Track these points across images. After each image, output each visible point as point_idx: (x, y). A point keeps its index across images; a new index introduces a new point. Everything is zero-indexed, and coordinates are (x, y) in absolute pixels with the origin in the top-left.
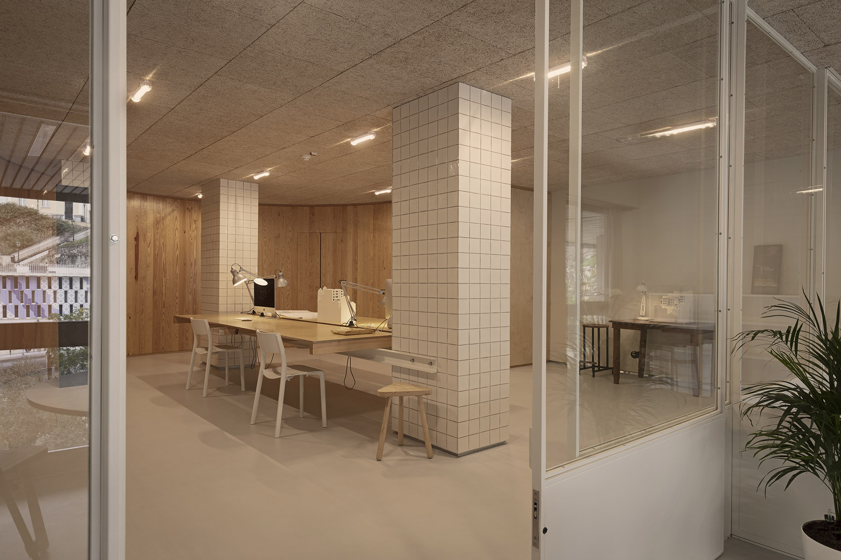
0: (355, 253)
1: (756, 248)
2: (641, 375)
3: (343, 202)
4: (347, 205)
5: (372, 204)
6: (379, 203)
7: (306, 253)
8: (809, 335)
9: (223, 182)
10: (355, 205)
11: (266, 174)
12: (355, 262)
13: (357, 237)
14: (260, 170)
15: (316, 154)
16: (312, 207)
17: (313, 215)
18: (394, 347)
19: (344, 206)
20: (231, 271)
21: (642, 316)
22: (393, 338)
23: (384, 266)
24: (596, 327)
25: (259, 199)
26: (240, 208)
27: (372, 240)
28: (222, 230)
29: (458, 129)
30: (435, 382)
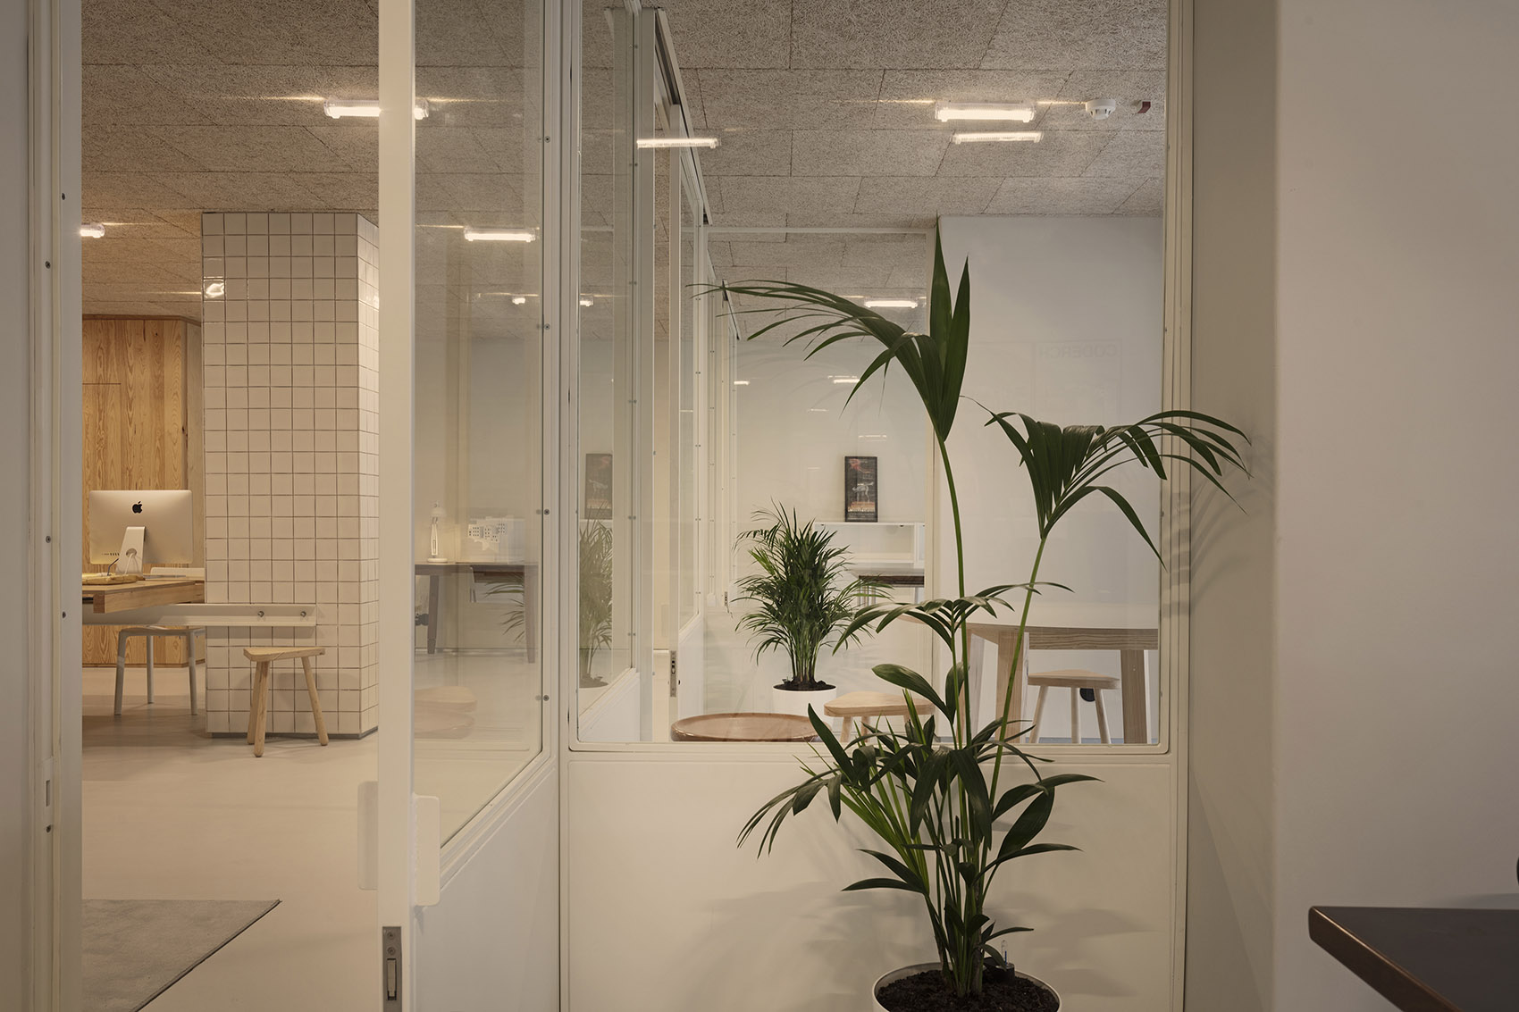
2: (431, 650)
18: (209, 598)
21: (434, 557)
22: (207, 584)
29: (357, 278)
30: (313, 640)
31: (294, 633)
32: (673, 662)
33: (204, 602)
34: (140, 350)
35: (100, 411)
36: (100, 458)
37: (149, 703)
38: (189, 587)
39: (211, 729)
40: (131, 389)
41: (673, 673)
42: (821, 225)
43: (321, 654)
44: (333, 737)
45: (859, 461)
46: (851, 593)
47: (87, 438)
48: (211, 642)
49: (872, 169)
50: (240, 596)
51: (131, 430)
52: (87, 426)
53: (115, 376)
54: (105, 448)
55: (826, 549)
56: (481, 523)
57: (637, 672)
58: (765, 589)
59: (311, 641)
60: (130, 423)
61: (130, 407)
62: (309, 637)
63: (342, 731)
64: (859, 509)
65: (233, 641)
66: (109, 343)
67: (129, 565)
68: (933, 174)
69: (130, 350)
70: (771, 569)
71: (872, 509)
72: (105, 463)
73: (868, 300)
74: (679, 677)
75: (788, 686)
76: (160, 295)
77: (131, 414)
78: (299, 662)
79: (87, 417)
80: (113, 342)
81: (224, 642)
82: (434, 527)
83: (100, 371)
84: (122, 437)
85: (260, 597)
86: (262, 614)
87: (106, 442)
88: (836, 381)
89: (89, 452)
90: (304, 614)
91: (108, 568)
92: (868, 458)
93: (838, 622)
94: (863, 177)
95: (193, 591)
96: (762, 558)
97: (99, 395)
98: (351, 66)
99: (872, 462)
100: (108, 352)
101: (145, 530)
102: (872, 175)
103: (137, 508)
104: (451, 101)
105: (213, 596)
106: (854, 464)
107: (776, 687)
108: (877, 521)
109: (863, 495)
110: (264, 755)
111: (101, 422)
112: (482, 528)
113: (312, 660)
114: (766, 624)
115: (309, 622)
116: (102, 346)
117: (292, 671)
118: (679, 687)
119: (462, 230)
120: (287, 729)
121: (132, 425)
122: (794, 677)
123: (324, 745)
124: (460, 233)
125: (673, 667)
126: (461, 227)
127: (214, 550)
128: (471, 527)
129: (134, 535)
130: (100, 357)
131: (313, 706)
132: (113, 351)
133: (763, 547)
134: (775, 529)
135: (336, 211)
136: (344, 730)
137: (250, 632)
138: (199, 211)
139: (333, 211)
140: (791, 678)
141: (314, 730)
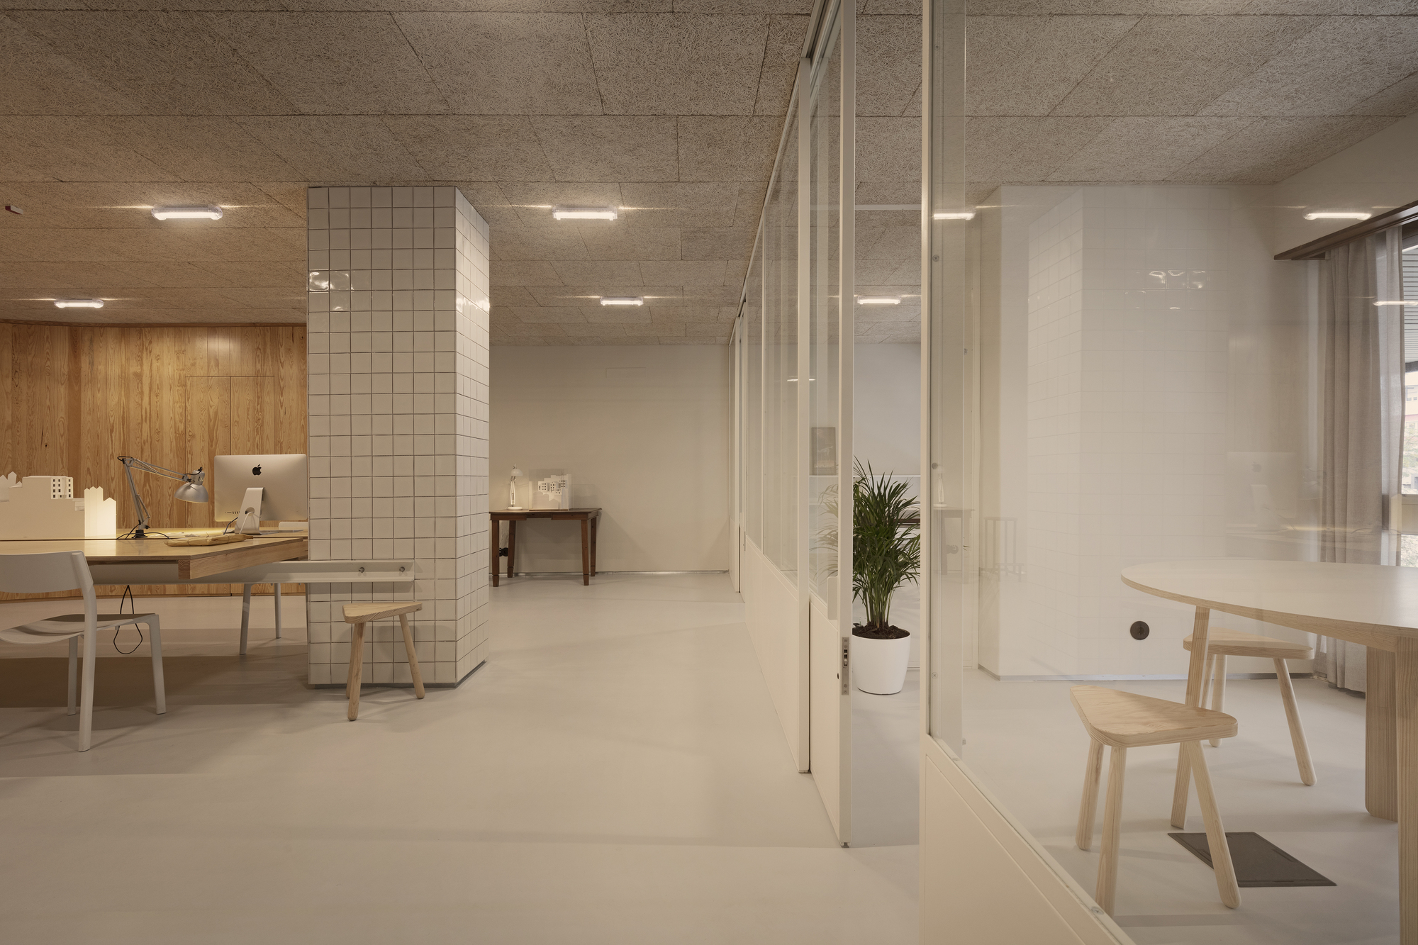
31: (393, 587)
33: (306, 558)
34: (290, 349)
35: (258, 398)
36: (258, 433)
37: (277, 638)
38: (296, 544)
39: (314, 680)
40: (282, 380)
43: (418, 610)
44: (429, 687)
47: (248, 418)
48: (315, 597)
50: (341, 553)
51: (282, 412)
52: (248, 409)
53: (270, 370)
54: (262, 425)
56: (547, 480)
59: (409, 595)
60: (281, 406)
61: (282, 394)
62: (408, 592)
63: (438, 681)
65: (335, 596)
66: (265, 344)
67: (247, 522)
69: (282, 350)
72: (261, 438)
76: (299, 301)
77: (282, 399)
78: (397, 618)
79: (248, 402)
80: (269, 344)
81: (326, 597)
82: (512, 484)
83: (258, 366)
84: (275, 417)
85: (362, 553)
86: (362, 569)
87: (263, 422)
89: (248, 428)
90: (403, 569)
91: (230, 524)
95: (297, 549)
97: (257, 384)
100: (265, 352)
101: (263, 491)
103: (257, 471)
105: (316, 553)
110: (360, 715)
111: (259, 406)
112: (548, 484)
113: (409, 616)
115: (407, 577)
116: (260, 347)
117: (391, 624)
119: (551, 209)
120: (386, 679)
121: (283, 408)
123: (420, 698)
124: (549, 213)
126: (550, 206)
127: (317, 509)
128: (540, 483)
129: (253, 495)
130: (259, 356)
131: (409, 659)
132: (268, 351)
135: (436, 184)
136: (440, 679)
137: (351, 588)
138: (304, 185)
139: (431, 184)
140: (864, 624)
141: (410, 681)
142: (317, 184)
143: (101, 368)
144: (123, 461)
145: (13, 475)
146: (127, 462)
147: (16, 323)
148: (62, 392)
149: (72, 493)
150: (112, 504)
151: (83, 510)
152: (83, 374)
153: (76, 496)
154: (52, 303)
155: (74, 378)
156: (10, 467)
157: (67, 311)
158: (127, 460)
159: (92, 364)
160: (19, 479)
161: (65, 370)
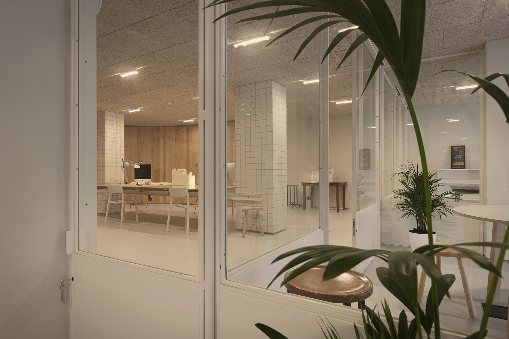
0: (165, 152)
1: (360, 150)
2: (312, 207)
3: (157, 125)
4: (159, 127)
5: (174, 126)
6: (178, 126)
7: (136, 152)
8: (411, 174)
9: (107, 113)
10: (164, 127)
11: (138, 110)
12: (165, 157)
13: (166, 144)
14: (136, 108)
15: (176, 102)
16: (139, 127)
17: (140, 132)
18: (237, 192)
19: (158, 127)
20: (122, 161)
21: (312, 181)
22: (236, 188)
23: (182, 159)
24: (296, 186)
25: (124, 122)
26: (115, 127)
27: (174, 145)
28: (107, 139)
29: (272, 100)
30: (261, 205)
31: (257, 202)
32: (354, 223)
33: (235, 193)
39: (237, 228)
41: (354, 227)
42: (430, 57)
43: (261, 209)
44: (265, 233)
45: (457, 147)
46: (443, 197)
48: (237, 204)
49: (448, 25)
50: (243, 192)
55: (431, 180)
57: (322, 230)
58: (405, 194)
59: (260, 205)
62: (260, 204)
64: (457, 164)
65: (242, 204)
68: (480, 20)
70: (407, 186)
71: (463, 164)
73: (457, 87)
74: (357, 228)
75: (414, 231)
81: (240, 204)
85: (248, 192)
86: (249, 197)
88: (449, 121)
90: (259, 197)
92: (461, 146)
93: (438, 208)
94: (444, 30)
96: (403, 183)
98: (242, 25)
99: (463, 148)
102: (448, 27)
104: (277, 31)
105: (238, 192)
106: (455, 149)
107: (410, 231)
108: (465, 169)
109: (459, 159)
110: (245, 237)
113: (259, 211)
114: (404, 207)
115: (260, 200)
118: (357, 233)
119: (303, 81)
122: (418, 228)
123: (262, 236)
124: (302, 82)
125: (354, 225)
126: (302, 80)
127: (237, 179)
131: (260, 224)
133: (404, 179)
134: (408, 172)
135: (267, 81)
136: (269, 231)
137: (246, 202)
138: (234, 87)
139: (266, 81)
140: (416, 228)
141: (260, 231)
142: (237, 86)
143: (194, 138)
144: (196, 165)
145: (175, 169)
146: (197, 166)
147: (175, 126)
148: (185, 145)
149: (186, 174)
150: (194, 176)
151: (188, 178)
152: (190, 140)
153: (187, 175)
154: (183, 121)
155: (188, 141)
156: (175, 167)
157: (186, 123)
158: (197, 165)
159: (192, 137)
160: (176, 170)
161: (186, 139)
